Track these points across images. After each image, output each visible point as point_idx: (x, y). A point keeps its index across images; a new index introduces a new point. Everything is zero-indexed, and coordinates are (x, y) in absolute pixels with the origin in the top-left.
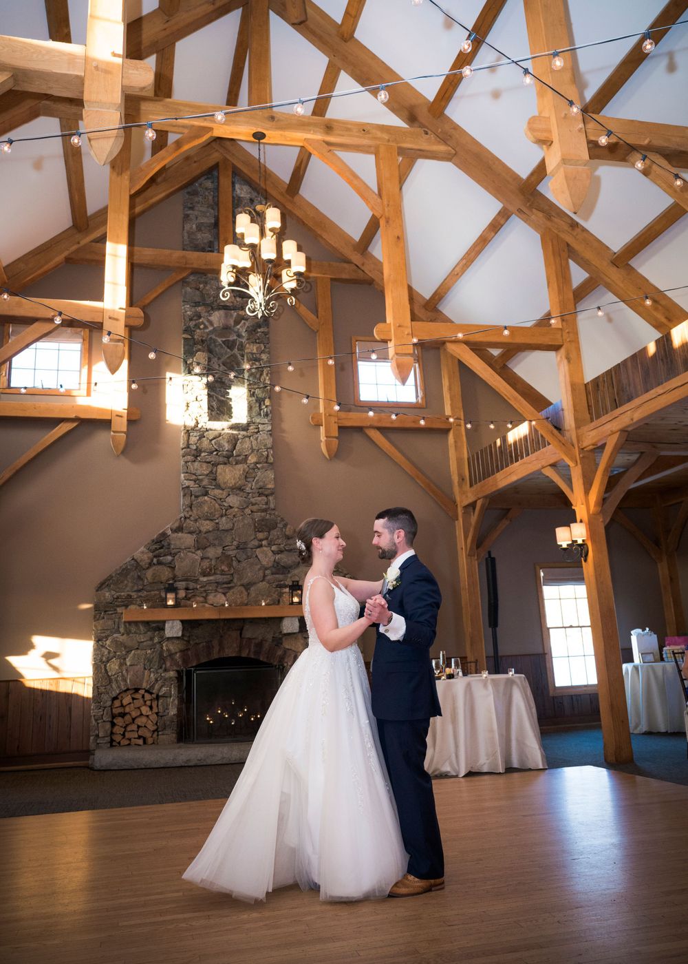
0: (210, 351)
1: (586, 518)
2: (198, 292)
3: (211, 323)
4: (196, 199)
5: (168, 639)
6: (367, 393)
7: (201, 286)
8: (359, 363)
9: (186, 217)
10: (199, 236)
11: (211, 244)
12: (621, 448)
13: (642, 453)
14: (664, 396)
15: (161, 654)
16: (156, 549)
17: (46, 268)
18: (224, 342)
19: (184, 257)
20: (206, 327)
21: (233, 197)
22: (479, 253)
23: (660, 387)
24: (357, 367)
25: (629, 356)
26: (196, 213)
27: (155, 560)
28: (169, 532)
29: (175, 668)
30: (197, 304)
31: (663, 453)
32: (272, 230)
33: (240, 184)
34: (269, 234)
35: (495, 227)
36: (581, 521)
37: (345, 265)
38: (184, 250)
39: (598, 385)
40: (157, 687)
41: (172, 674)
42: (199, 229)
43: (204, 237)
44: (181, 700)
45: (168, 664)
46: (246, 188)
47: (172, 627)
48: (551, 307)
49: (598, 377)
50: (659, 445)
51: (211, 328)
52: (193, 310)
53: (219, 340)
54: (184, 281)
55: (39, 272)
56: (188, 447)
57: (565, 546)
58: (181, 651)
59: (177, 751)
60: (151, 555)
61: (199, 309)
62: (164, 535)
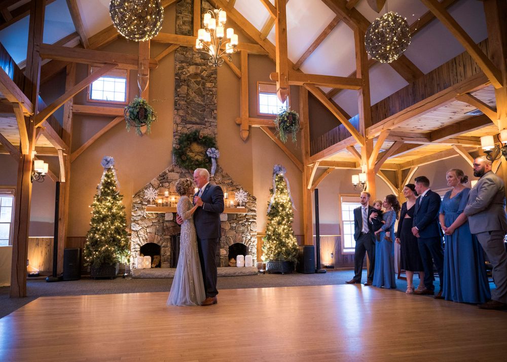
0: (188, 86)
1: (366, 171)
2: (182, 56)
3: (189, 72)
4: (183, 9)
5: (167, 221)
6: (263, 109)
7: (184, 53)
8: (260, 94)
9: (177, 17)
10: (184, 27)
11: (189, 32)
12: (386, 139)
13: (396, 141)
14: (411, 112)
15: (163, 228)
16: (161, 180)
17: (109, 40)
18: (195, 81)
19: (176, 38)
20: (186, 74)
21: (201, 8)
22: (323, 40)
23: (409, 108)
24: (259, 96)
25: (394, 92)
26: (182, 15)
27: (161, 185)
28: (167, 172)
29: (169, 234)
30: (182, 62)
31: (406, 142)
32: (221, 22)
33: (205, 1)
34: (220, 24)
35: (331, 27)
36: (364, 172)
37: (255, 45)
38: (176, 34)
39: (377, 107)
40: (161, 242)
41: (168, 237)
42: (184, 23)
43: (187, 28)
44: (172, 248)
45: (166, 233)
46: (207, 3)
47: (169, 216)
48: (357, 68)
49: (378, 103)
50: (405, 138)
51: (189, 74)
52: (180, 64)
53: (193, 80)
54: (176, 51)
55: (105, 42)
56: (177, 132)
57: (355, 184)
58: (172, 227)
59: (170, 271)
60: (159, 182)
61: (183, 64)
62: (165, 174)
